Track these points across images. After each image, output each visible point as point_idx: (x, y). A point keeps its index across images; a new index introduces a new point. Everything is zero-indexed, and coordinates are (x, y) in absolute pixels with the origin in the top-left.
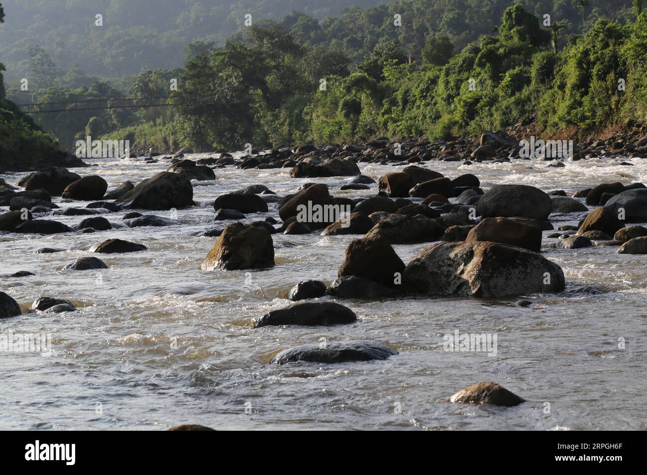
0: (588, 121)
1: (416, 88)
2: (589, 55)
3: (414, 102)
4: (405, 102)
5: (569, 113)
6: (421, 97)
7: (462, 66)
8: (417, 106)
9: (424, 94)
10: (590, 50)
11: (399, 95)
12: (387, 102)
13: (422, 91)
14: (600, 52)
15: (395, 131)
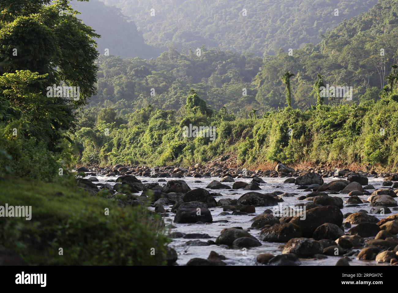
0: (288, 160)
1: (126, 137)
2: (287, 125)
3: (125, 146)
4: (119, 145)
5: (275, 155)
6: (130, 142)
7: (159, 126)
8: (127, 148)
9: (132, 141)
10: (287, 122)
11: (115, 141)
12: (107, 144)
13: (130, 140)
14: (294, 124)
15: (117, 161)
